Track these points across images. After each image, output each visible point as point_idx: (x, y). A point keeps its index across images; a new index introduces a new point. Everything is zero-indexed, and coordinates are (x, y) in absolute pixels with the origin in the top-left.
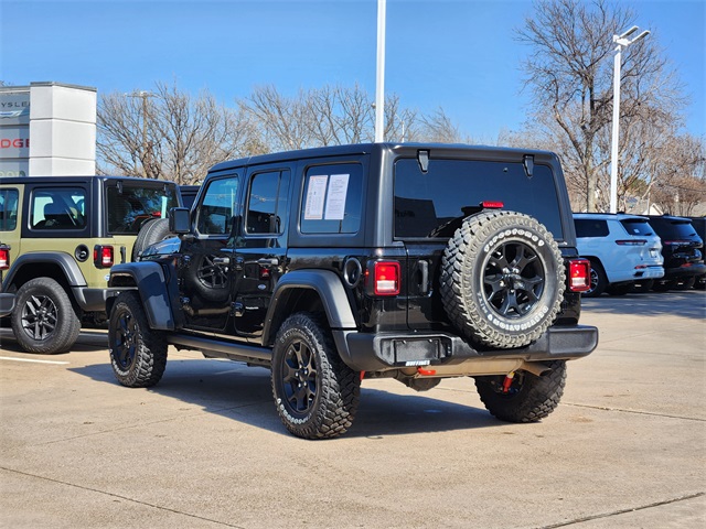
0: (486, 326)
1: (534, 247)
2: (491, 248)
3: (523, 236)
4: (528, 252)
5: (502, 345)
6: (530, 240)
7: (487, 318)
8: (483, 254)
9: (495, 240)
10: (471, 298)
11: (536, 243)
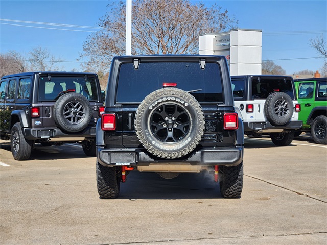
0: (151, 147)
1: (183, 106)
2: (153, 107)
3: (175, 101)
4: (180, 109)
5: (163, 157)
6: (180, 102)
7: (151, 143)
8: (149, 111)
9: (156, 103)
10: (141, 133)
11: (184, 104)
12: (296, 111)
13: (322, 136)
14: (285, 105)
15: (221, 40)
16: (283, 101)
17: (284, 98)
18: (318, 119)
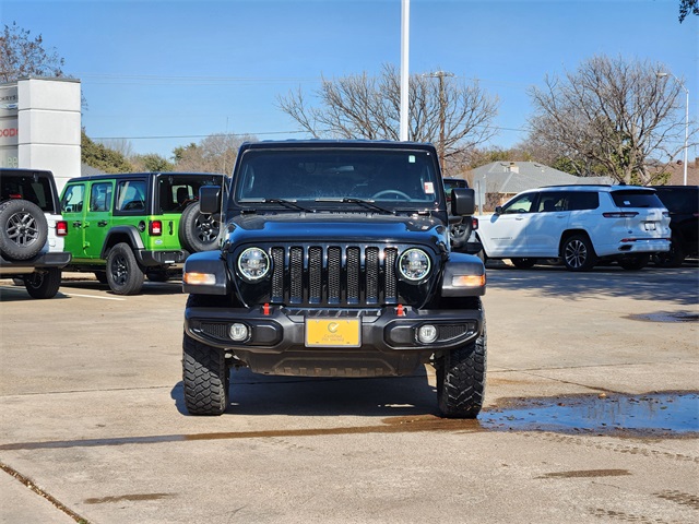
12: (58, 234)
13: (123, 280)
14: (29, 224)
15: (7, 98)
16: (26, 216)
17: (27, 211)
18: (117, 250)
